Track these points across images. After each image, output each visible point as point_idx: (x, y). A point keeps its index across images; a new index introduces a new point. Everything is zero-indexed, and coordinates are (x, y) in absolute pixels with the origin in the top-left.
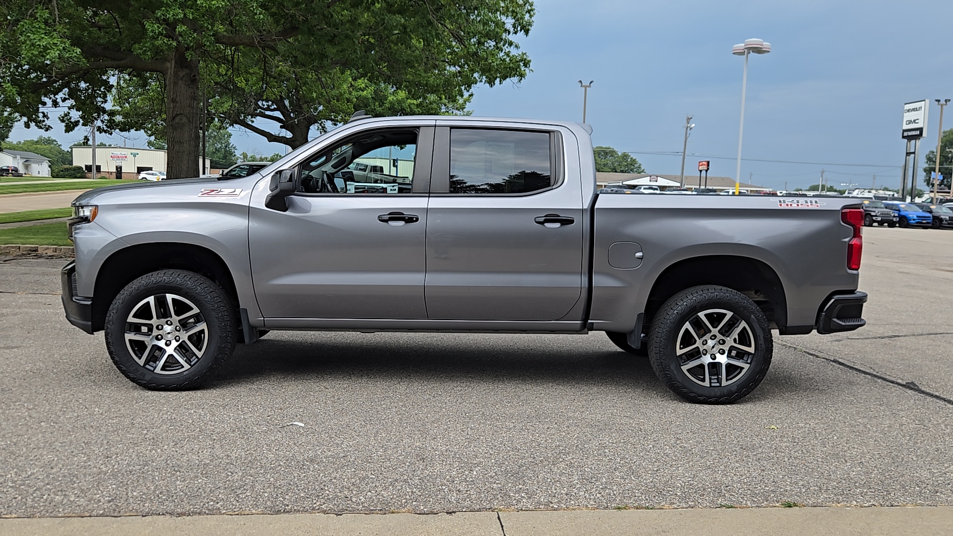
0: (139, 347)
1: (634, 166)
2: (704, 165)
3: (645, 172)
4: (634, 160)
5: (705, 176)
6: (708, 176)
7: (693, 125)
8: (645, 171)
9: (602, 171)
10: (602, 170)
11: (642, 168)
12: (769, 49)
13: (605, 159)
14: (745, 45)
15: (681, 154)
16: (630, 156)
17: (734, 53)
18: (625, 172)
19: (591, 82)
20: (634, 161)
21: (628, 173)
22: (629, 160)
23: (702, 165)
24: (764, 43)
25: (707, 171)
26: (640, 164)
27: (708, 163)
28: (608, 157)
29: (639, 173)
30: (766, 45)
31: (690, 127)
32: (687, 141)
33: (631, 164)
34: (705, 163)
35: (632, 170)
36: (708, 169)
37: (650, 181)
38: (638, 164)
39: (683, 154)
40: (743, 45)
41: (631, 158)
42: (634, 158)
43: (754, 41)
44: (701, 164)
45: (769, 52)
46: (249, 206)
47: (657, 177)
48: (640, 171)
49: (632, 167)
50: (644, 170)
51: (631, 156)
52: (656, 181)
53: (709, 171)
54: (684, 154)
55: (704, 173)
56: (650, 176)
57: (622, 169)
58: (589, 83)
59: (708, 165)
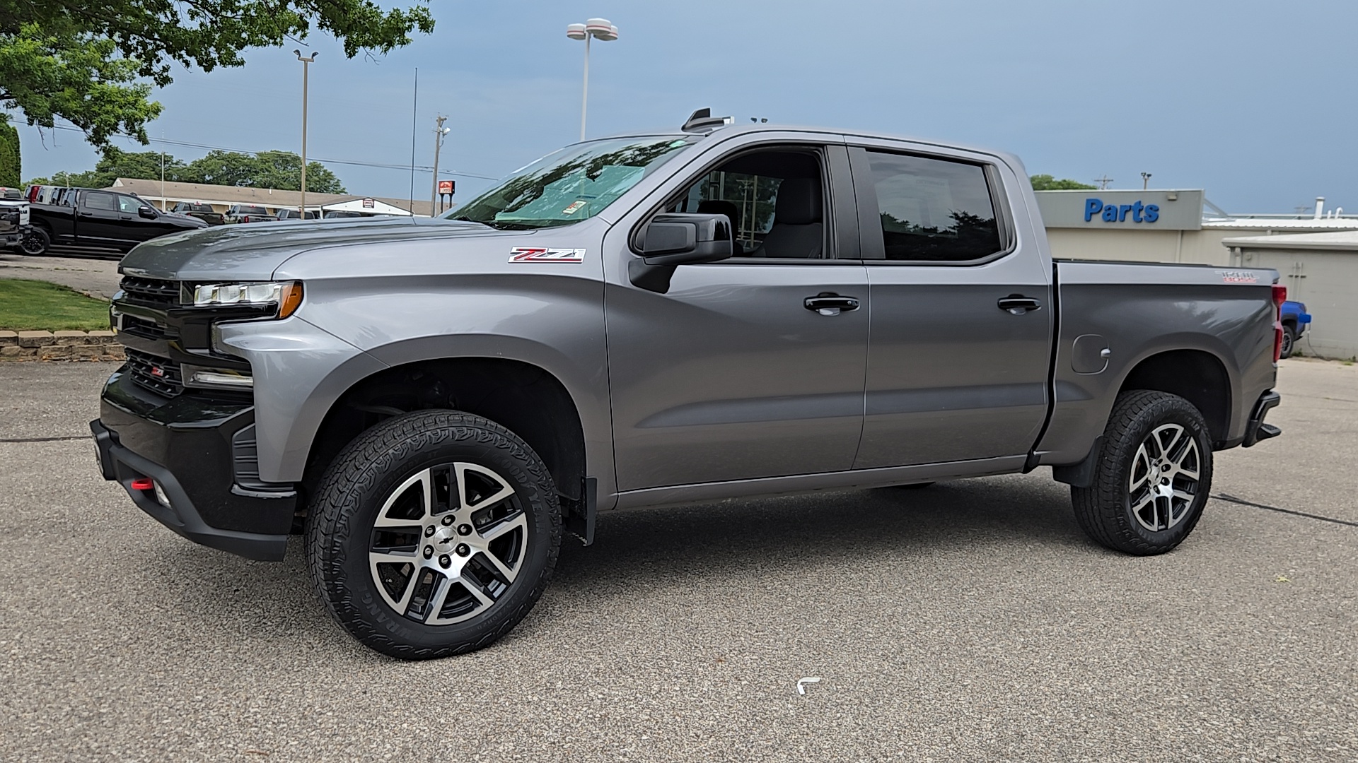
0: (396, 576)
1: (329, 182)
2: (447, 186)
3: (346, 193)
4: (329, 174)
5: (449, 202)
6: (453, 202)
7: (448, 130)
8: (346, 191)
9: (282, 189)
10: (282, 187)
11: (342, 186)
12: (616, 35)
13: (284, 169)
14: (587, 27)
15: (430, 170)
16: (323, 167)
17: (569, 36)
18: (317, 192)
19: (314, 55)
20: (328, 176)
21: (320, 192)
22: (322, 173)
23: (443, 187)
24: (612, 26)
25: (451, 195)
26: (338, 180)
27: (453, 183)
28: (289, 167)
29: (337, 193)
30: (614, 29)
31: (443, 132)
32: (440, 151)
33: (325, 180)
34: (449, 184)
35: (326, 189)
36: (453, 192)
37: (364, 206)
38: (336, 181)
39: (433, 170)
40: (585, 26)
41: (325, 171)
42: (329, 171)
43: (600, 22)
44: (442, 185)
45: (616, 38)
46: (604, 282)
47: (373, 200)
48: (339, 190)
49: (327, 184)
50: (344, 189)
51: (325, 168)
52: (373, 207)
53: (454, 195)
54: (436, 170)
55: (447, 197)
56: (364, 200)
57: (311, 186)
58: (311, 55)
59: (453, 187)
